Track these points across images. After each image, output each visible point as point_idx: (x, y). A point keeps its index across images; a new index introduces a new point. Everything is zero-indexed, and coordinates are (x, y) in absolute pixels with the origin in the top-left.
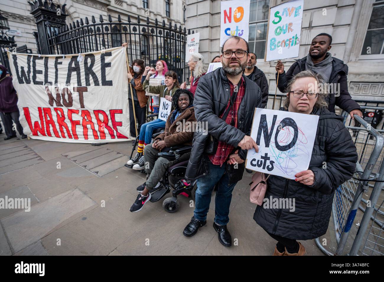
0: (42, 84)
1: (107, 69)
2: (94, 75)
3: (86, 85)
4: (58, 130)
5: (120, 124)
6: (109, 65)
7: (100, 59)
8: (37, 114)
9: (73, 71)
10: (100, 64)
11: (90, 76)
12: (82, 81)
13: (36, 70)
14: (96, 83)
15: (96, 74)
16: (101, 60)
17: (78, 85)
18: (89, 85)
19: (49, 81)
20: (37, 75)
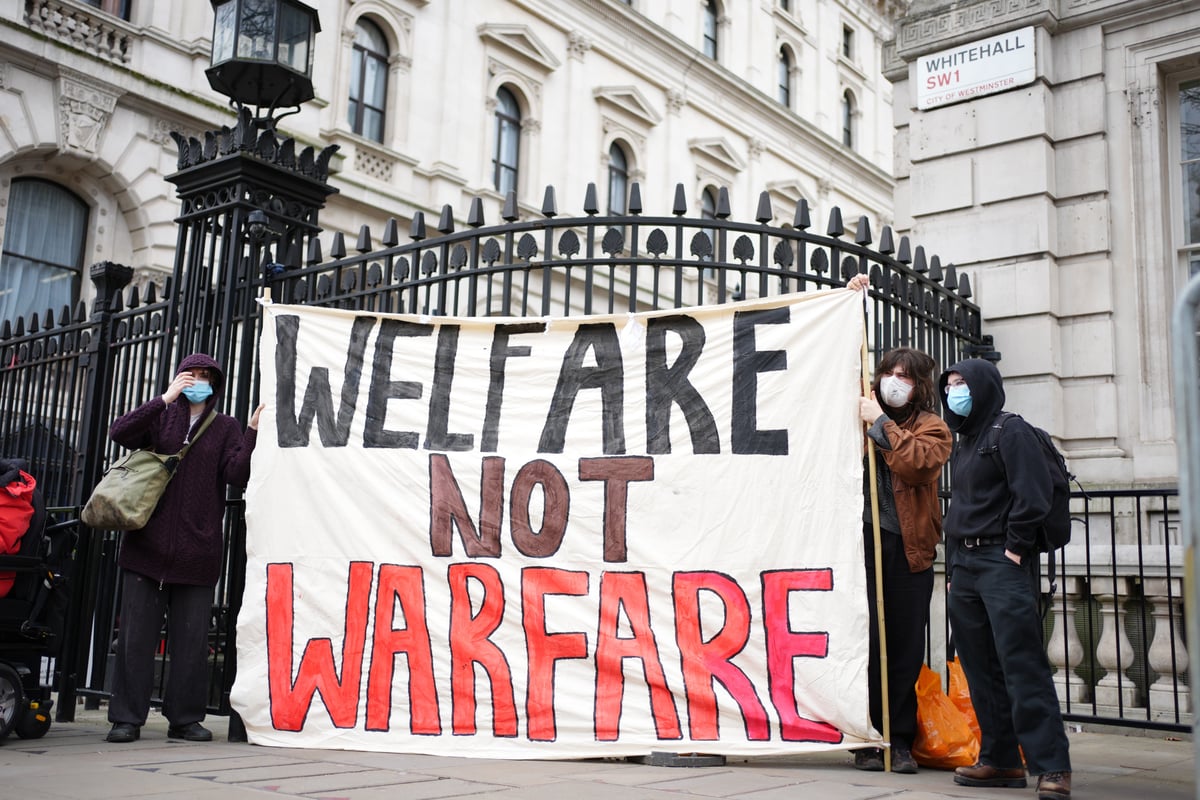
0: (414, 446)
1: (765, 380)
2: (694, 404)
3: (648, 452)
4: (443, 686)
5: (817, 645)
6: (775, 360)
7: (731, 336)
8: (336, 599)
9: (585, 387)
10: (730, 355)
11: (675, 407)
12: (628, 431)
13: (389, 382)
14: (704, 440)
15: (708, 400)
16: (735, 339)
17: (604, 451)
18: (667, 448)
19: (453, 428)
20: (393, 405)
